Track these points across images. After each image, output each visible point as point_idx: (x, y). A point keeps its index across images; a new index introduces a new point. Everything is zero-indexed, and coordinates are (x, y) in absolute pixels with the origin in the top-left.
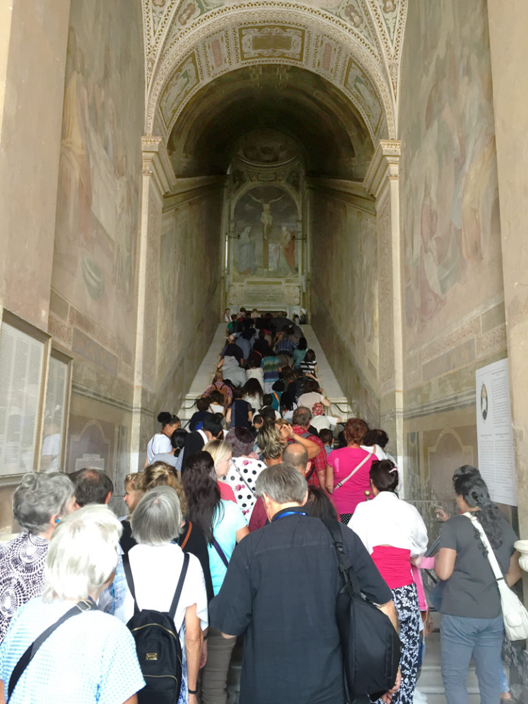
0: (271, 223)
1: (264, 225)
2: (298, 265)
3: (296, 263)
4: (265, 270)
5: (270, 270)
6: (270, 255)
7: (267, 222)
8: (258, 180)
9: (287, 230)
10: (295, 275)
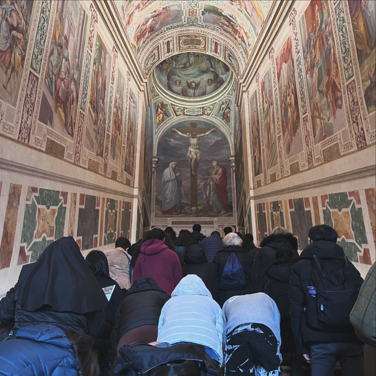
0: (199, 158)
1: (191, 160)
2: (232, 202)
3: (229, 201)
4: (194, 208)
5: (199, 208)
6: (199, 191)
7: (195, 157)
8: (184, 115)
9: (218, 165)
10: (229, 213)
